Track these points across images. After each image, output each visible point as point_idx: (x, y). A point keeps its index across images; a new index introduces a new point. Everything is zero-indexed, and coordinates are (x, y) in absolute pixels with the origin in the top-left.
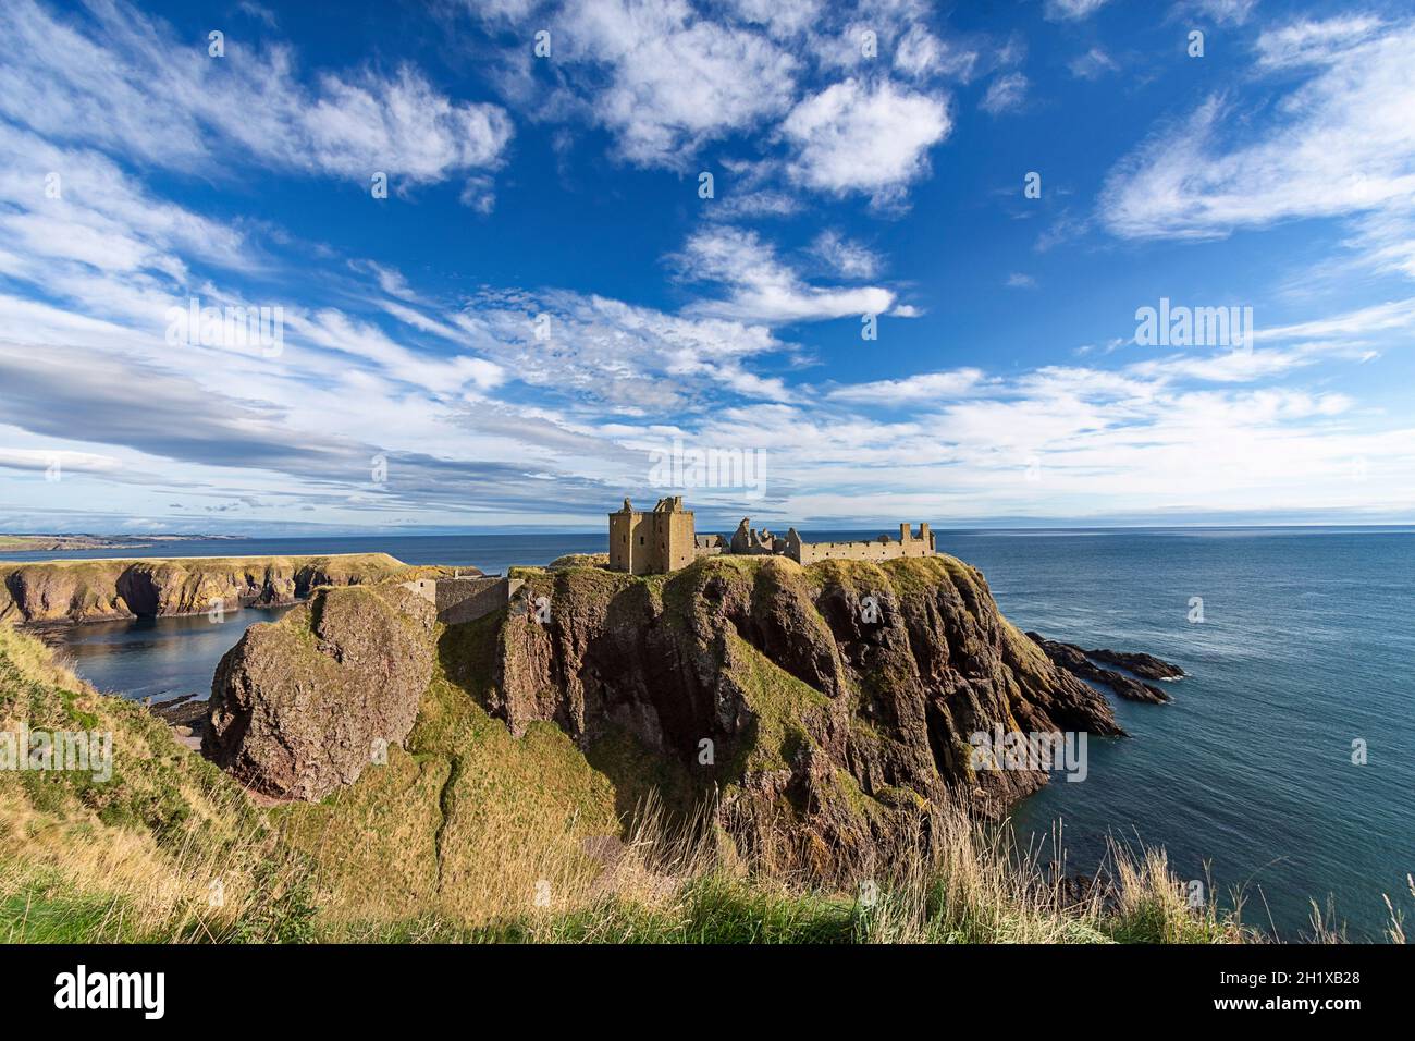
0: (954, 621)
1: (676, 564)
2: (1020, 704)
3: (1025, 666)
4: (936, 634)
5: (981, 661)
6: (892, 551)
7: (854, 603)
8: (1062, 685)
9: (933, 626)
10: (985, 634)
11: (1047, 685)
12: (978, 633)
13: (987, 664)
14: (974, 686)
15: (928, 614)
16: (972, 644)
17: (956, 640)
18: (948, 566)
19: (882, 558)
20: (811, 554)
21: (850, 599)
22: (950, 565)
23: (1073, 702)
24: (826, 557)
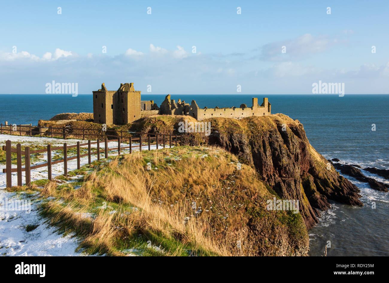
0: (276, 150)
1: (131, 120)
2: (314, 194)
3: (321, 175)
4: (266, 155)
5: (289, 170)
6: (247, 113)
7: (224, 139)
8: (340, 185)
9: (265, 151)
10: (292, 156)
11: (331, 185)
12: (288, 156)
13: (292, 171)
14: (284, 181)
15: (263, 146)
16: (285, 161)
17: (276, 159)
18: (277, 121)
19: (241, 116)
20: (204, 114)
21: (222, 138)
22: (278, 121)
23: (343, 193)
24: (211, 116)
